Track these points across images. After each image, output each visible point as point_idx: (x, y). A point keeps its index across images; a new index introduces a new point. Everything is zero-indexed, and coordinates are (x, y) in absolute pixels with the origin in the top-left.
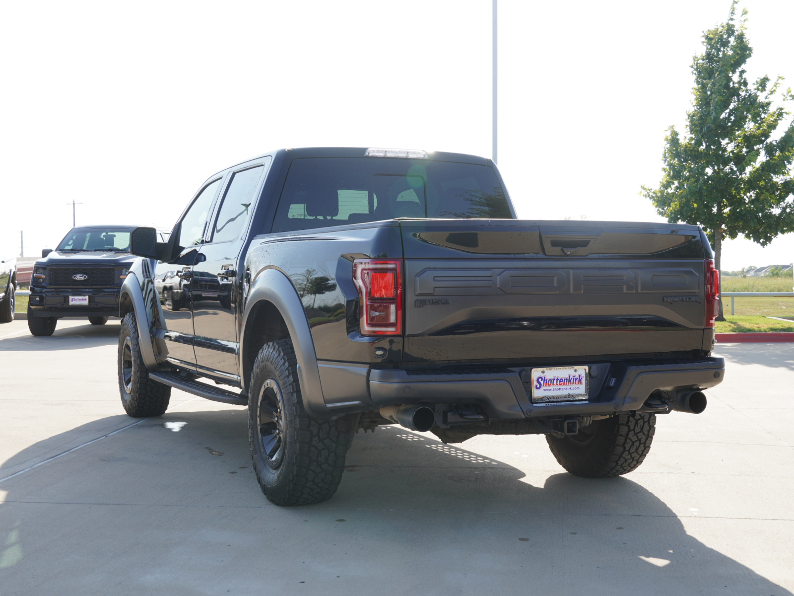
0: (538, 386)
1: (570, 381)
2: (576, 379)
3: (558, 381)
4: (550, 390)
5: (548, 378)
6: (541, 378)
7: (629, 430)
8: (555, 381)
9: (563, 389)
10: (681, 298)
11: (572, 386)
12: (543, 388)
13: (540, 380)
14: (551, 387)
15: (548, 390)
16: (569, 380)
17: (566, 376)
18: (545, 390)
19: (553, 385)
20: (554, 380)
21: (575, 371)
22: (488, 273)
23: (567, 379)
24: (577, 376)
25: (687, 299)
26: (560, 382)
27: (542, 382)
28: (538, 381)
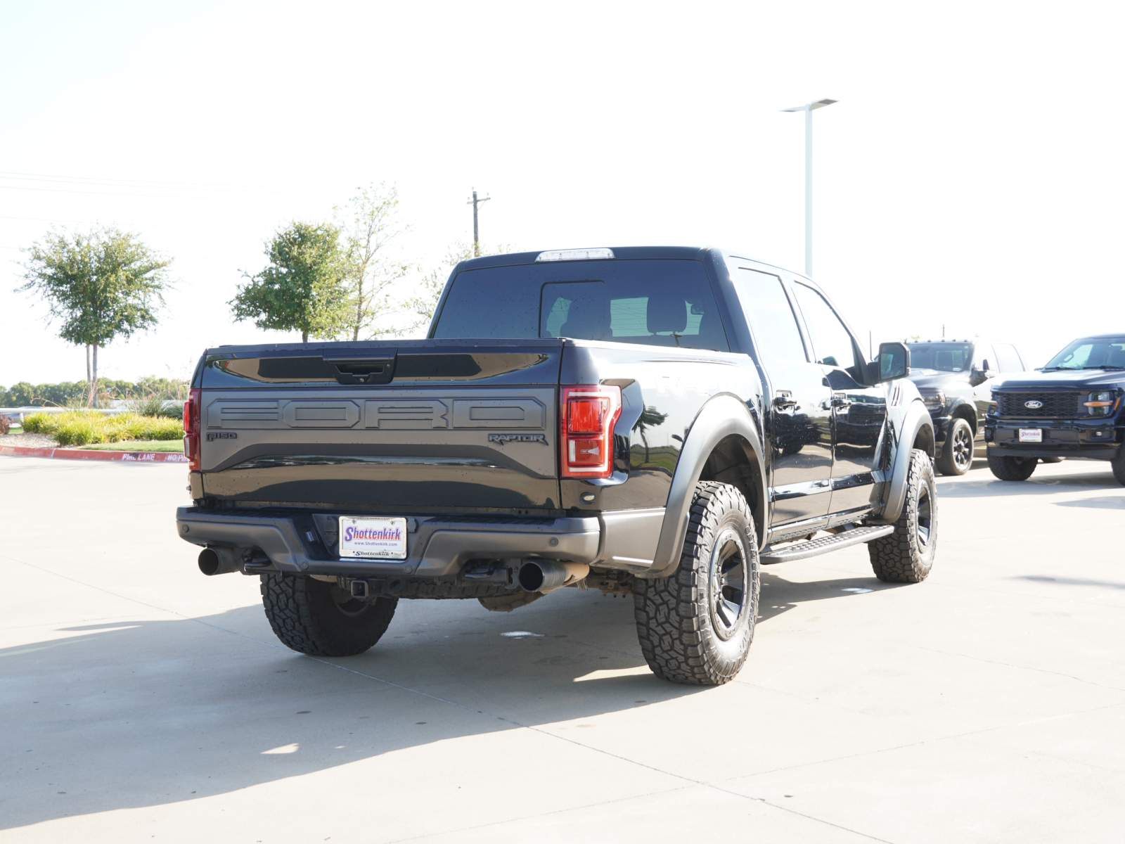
0: (348, 538)
1: (385, 535)
2: (393, 533)
3: (372, 534)
4: (363, 544)
5: (359, 529)
6: (352, 529)
7: (649, 619)
8: (368, 534)
9: (377, 544)
10: (514, 437)
11: (389, 542)
12: (354, 540)
13: (350, 530)
14: (364, 540)
15: (359, 544)
16: (383, 534)
17: (381, 529)
18: (356, 543)
19: (366, 538)
20: (366, 532)
21: (392, 523)
22: (274, 404)
23: (382, 532)
24: (394, 530)
25: (524, 439)
26: (373, 535)
27: (352, 534)
28: (348, 531)
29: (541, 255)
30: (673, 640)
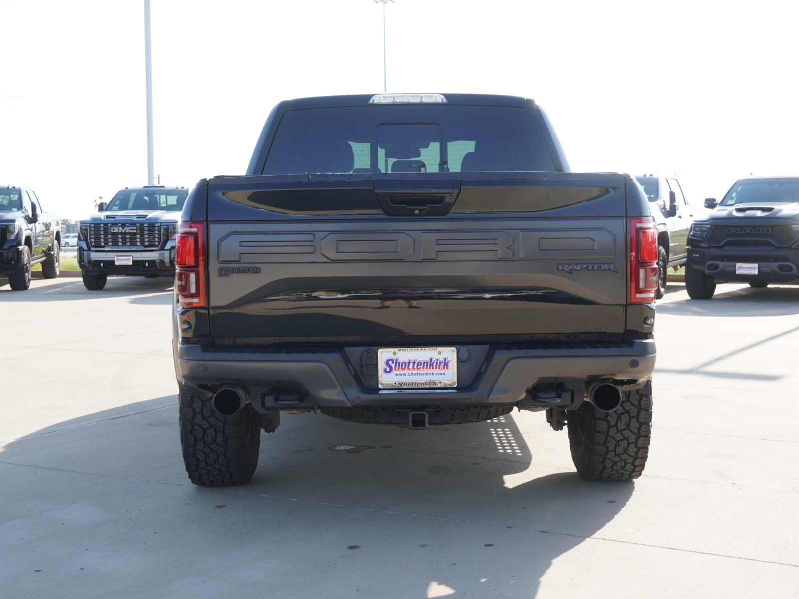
0: (388, 370)
1: (431, 365)
2: (440, 363)
3: (416, 365)
4: (405, 375)
5: (401, 360)
6: (392, 360)
8: (411, 365)
9: (421, 374)
10: (585, 266)
11: (435, 372)
12: (394, 372)
13: (390, 362)
14: (406, 372)
15: (401, 375)
16: (430, 364)
17: (427, 359)
18: (397, 375)
19: (409, 368)
20: (409, 363)
21: (440, 353)
22: (310, 237)
23: (427, 363)
24: (442, 359)
25: (596, 268)
26: (418, 365)
27: (393, 365)
28: (387, 363)
29: (373, 98)
30: (629, 444)
